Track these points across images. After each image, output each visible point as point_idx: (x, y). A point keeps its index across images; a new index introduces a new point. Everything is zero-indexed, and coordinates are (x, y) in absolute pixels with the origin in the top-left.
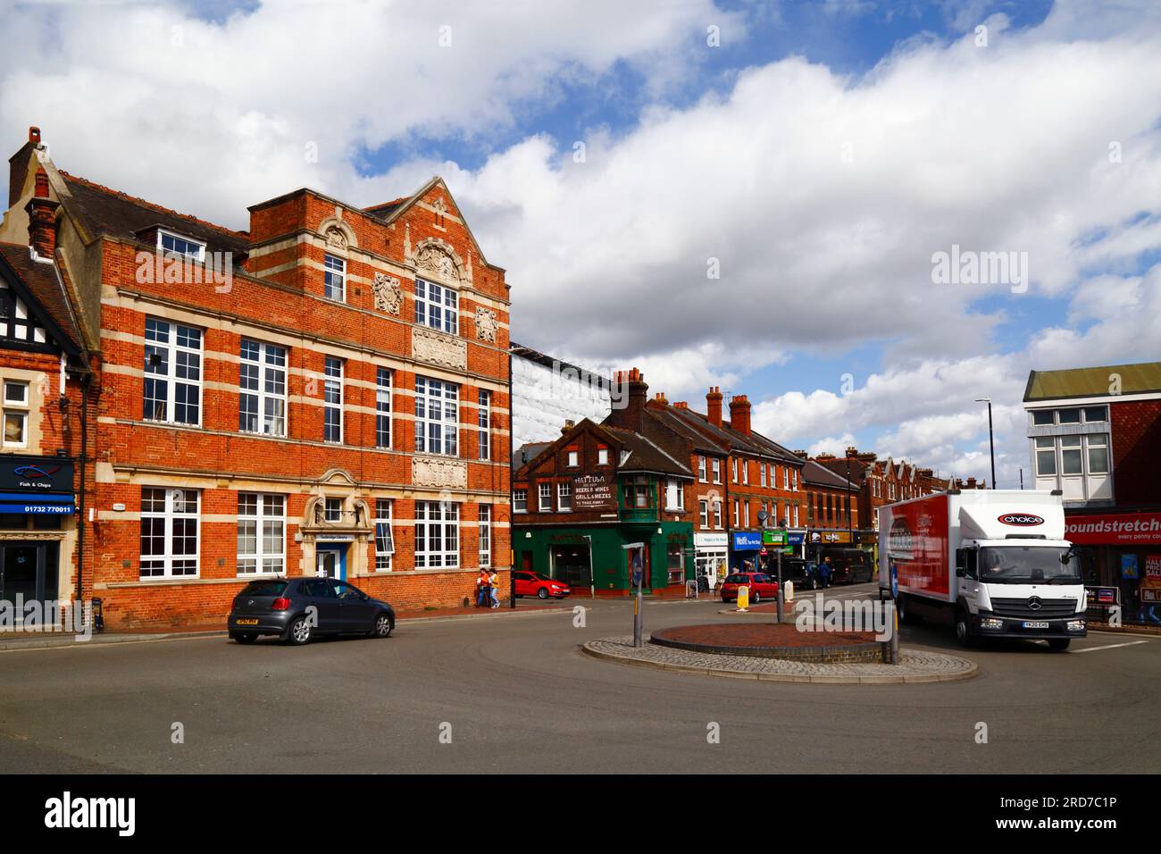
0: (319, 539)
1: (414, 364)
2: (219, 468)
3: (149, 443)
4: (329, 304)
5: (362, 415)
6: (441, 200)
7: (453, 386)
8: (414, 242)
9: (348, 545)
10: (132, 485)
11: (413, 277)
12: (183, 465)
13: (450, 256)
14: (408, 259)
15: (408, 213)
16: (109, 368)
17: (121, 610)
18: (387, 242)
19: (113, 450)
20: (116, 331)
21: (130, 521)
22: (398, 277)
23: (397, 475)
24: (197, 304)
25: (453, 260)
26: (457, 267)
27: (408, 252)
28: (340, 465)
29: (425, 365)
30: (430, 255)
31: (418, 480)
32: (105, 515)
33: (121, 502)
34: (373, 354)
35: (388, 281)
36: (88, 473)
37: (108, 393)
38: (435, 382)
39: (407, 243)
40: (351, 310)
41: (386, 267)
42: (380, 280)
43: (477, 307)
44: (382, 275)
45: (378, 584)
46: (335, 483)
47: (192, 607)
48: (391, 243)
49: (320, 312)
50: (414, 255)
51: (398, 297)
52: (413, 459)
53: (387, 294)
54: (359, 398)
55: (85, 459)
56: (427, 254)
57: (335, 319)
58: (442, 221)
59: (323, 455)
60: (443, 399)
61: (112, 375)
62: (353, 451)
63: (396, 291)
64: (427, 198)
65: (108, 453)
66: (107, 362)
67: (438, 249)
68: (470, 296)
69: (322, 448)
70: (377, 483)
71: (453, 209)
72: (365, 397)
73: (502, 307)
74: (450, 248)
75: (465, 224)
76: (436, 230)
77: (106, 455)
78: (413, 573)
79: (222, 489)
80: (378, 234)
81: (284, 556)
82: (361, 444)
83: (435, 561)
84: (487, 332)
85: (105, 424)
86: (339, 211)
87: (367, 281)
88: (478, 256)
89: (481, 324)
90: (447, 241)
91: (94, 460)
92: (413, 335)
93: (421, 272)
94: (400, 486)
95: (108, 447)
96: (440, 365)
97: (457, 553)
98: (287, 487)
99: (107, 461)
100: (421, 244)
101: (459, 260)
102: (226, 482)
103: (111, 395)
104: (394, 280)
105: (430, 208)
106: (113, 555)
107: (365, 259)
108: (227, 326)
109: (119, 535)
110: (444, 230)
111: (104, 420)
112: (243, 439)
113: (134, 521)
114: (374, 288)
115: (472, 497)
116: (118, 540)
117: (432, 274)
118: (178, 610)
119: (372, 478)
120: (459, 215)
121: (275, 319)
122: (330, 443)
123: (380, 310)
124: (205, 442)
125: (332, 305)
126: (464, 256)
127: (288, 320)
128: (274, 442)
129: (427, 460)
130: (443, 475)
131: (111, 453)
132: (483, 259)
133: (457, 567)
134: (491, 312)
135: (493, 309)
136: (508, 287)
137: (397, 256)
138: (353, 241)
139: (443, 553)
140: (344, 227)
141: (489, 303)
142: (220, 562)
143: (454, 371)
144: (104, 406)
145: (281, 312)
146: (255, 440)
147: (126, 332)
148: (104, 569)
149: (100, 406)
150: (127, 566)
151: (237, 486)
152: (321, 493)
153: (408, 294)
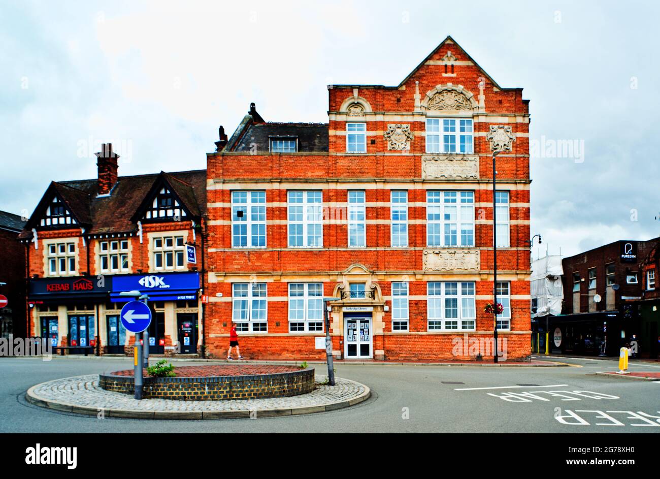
0: (345, 310)
1: (424, 182)
2: (274, 270)
3: (235, 259)
4: (350, 156)
5: (377, 225)
6: (449, 53)
7: (468, 193)
8: (424, 95)
10: (226, 283)
11: (423, 119)
12: (253, 270)
13: (462, 93)
14: (417, 107)
15: (417, 74)
16: (212, 223)
17: (223, 348)
18: (399, 100)
19: (215, 265)
20: (215, 202)
21: (226, 302)
22: (408, 123)
23: (409, 264)
24: (258, 177)
25: (465, 95)
26: (469, 100)
27: (417, 103)
28: (360, 261)
29: (436, 181)
30: (442, 98)
31: (428, 266)
32: (212, 299)
33: (221, 292)
34: (386, 183)
35: (399, 128)
36: (205, 278)
37: (212, 236)
38: (451, 192)
39: (417, 96)
40: (368, 156)
41: (397, 118)
42: (392, 129)
43: (491, 126)
44: (393, 125)
45: (394, 340)
46: (355, 273)
47: (262, 349)
48: (402, 100)
49: (342, 163)
50: (425, 103)
51: (408, 137)
52: (424, 252)
53: (397, 137)
54: (375, 214)
55: (204, 272)
56: (438, 98)
57: (355, 165)
58: (452, 69)
59: (347, 256)
60: (459, 204)
61: (214, 226)
62: (370, 251)
63: (407, 133)
64: (437, 56)
65: (213, 267)
66: (210, 220)
67: (449, 91)
68: (482, 119)
69: (346, 251)
70: (392, 271)
71: (463, 56)
72: (380, 213)
73: (520, 120)
74: (460, 87)
75: (475, 64)
76: (446, 77)
77: (212, 268)
78: (424, 333)
79: (276, 282)
80: (390, 97)
81: (323, 321)
82: (377, 246)
83: (452, 325)
84: (501, 144)
85: (211, 252)
86: (356, 92)
87: (380, 133)
89: (494, 139)
90: (456, 83)
91: (207, 272)
92: (423, 162)
93: (433, 113)
95: (213, 264)
96: (451, 179)
97: (474, 319)
98: (320, 278)
99: (213, 271)
100: (430, 93)
101: (470, 94)
102: (278, 278)
103: (213, 237)
104: (404, 126)
105: (440, 63)
106: (218, 320)
107: (379, 118)
109: (220, 310)
110: (454, 75)
111: (210, 250)
112: (291, 251)
113: (228, 302)
114: (386, 136)
115: (485, 277)
116: (220, 312)
117: (444, 112)
118: (253, 350)
119: (387, 268)
120: (470, 59)
121: (309, 175)
122: (354, 247)
123: (393, 150)
124: (266, 256)
125: (352, 156)
126: (476, 89)
127: (319, 173)
128: (310, 251)
129: (437, 252)
130: (454, 261)
131: (215, 267)
132: (497, 86)
133: (473, 330)
134: (506, 127)
135: (508, 124)
136: (527, 102)
137: (408, 108)
138: (368, 108)
139: (460, 320)
140: (360, 101)
141: (504, 120)
142: (277, 324)
143: (466, 181)
144: (210, 243)
145: (313, 169)
146: (298, 251)
147: (220, 202)
148: (213, 327)
149: (208, 243)
150: (225, 325)
151: (285, 280)
152: (346, 280)
153: (418, 133)
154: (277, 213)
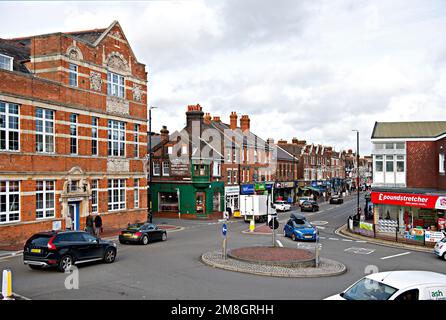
0: (69, 200)
1: (108, 115)
2: (28, 170)
4: (71, 89)
5: (86, 141)
6: (118, 33)
7: (123, 123)
8: (106, 54)
9: (80, 202)
11: (106, 72)
12: (13, 170)
13: (121, 60)
14: (104, 63)
15: (104, 41)
18: (95, 56)
22: (100, 72)
25: (123, 61)
27: (104, 60)
28: (77, 165)
29: (112, 114)
31: (110, 169)
34: (90, 111)
35: (96, 75)
38: (116, 122)
39: (104, 56)
40: (80, 91)
41: (95, 68)
42: (93, 75)
43: (133, 84)
44: (94, 72)
46: (75, 173)
47: (18, 235)
48: (97, 56)
49: (68, 93)
50: (107, 61)
51: (100, 82)
52: (107, 160)
53: (96, 81)
54: (84, 133)
56: (112, 60)
57: (74, 95)
58: (118, 43)
59: (70, 161)
60: (119, 130)
62: (82, 157)
63: (100, 79)
64: (112, 32)
67: (116, 57)
68: (130, 79)
69: (70, 157)
70: (93, 172)
71: (123, 37)
72: (87, 132)
73: (144, 83)
74: (122, 56)
75: (128, 43)
76: (116, 48)
78: (107, 213)
79: (30, 180)
80: (91, 52)
81: (54, 209)
82: (86, 154)
83: (116, 206)
84: (138, 96)
86: (75, 43)
87: (87, 76)
88: (133, 59)
89: (135, 93)
90: (120, 53)
92: (107, 101)
93: (110, 69)
94: (101, 173)
96: (118, 114)
97: (125, 202)
100: (109, 56)
101: (125, 62)
102: (31, 177)
104: (98, 74)
105: (113, 37)
107: (86, 65)
108: (30, 103)
110: (119, 47)
112: (38, 155)
114: (90, 79)
115: (131, 176)
117: (114, 69)
118: (12, 237)
119: (90, 170)
120: (126, 39)
121: (49, 98)
122: (73, 155)
123: (93, 90)
124: (22, 159)
125: (73, 89)
126: (127, 59)
127: (54, 98)
128: (50, 156)
129: (112, 160)
130: (120, 166)
132: (136, 61)
133: (125, 209)
135: (140, 85)
136: (146, 74)
137: (99, 62)
138: (81, 57)
139: (119, 203)
140: (77, 50)
141: (139, 82)
143: (124, 116)
145: (51, 94)
146: (42, 156)
151: (35, 179)
152: (70, 178)
153: (104, 81)
154: (30, 125)
